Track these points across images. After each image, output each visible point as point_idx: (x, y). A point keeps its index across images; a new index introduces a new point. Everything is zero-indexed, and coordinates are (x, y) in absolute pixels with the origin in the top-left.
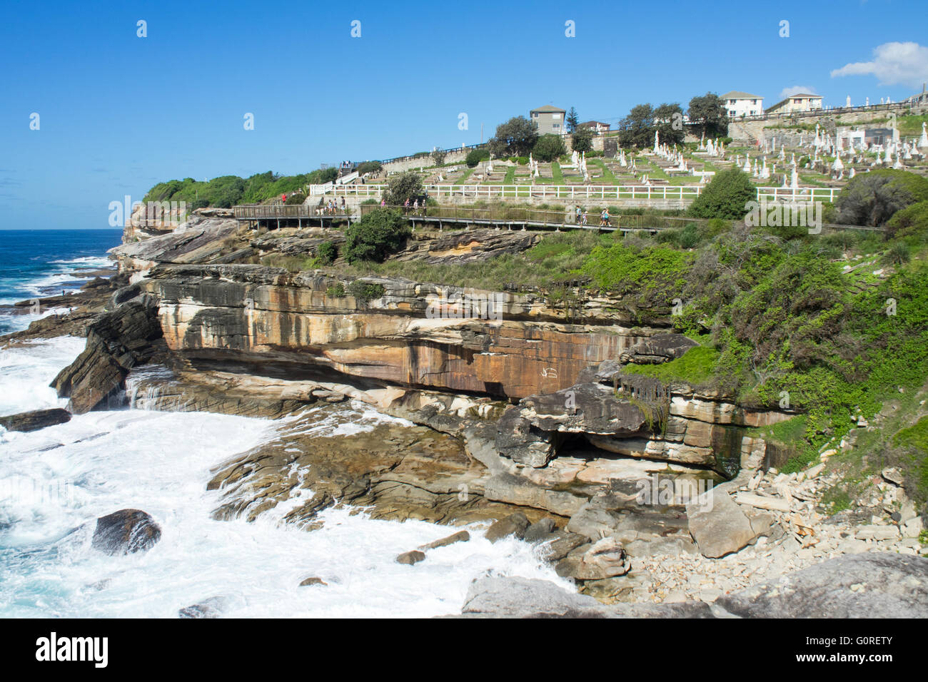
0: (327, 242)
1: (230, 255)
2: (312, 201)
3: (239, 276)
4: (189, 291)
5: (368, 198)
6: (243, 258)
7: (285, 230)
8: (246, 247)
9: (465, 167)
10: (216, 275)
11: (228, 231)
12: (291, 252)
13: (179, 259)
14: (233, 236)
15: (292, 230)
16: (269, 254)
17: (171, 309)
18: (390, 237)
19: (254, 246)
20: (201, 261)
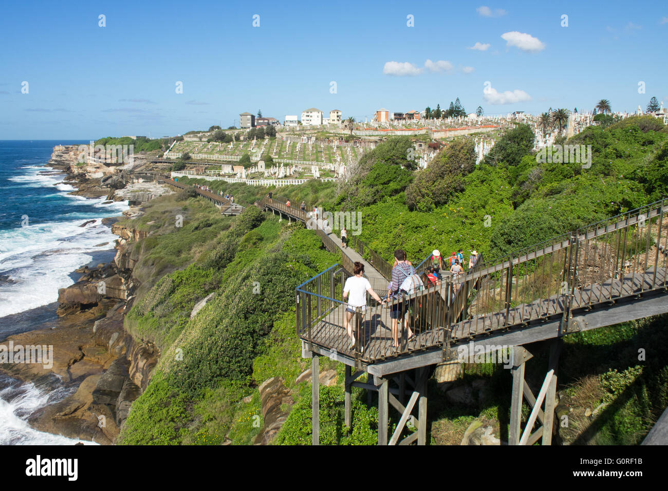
0: (169, 167)
1: (148, 169)
2: (165, 157)
3: (152, 174)
4: (141, 177)
5: (178, 156)
6: (151, 170)
7: (159, 164)
8: (150, 168)
9: (206, 143)
10: (146, 174)
11: (145, 164)
12: (162, 169)
13: (136, 170)
14: (147, 165)
15: (161, 164)
16: (157, 169)
17: (137, 181)
18: (182, 167)
19: (153, 167)
20: (142, 171)
